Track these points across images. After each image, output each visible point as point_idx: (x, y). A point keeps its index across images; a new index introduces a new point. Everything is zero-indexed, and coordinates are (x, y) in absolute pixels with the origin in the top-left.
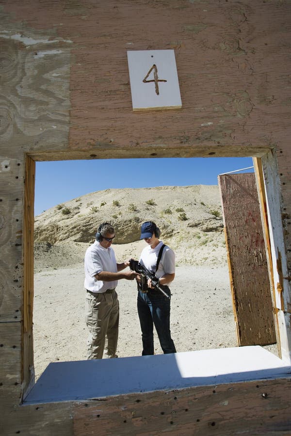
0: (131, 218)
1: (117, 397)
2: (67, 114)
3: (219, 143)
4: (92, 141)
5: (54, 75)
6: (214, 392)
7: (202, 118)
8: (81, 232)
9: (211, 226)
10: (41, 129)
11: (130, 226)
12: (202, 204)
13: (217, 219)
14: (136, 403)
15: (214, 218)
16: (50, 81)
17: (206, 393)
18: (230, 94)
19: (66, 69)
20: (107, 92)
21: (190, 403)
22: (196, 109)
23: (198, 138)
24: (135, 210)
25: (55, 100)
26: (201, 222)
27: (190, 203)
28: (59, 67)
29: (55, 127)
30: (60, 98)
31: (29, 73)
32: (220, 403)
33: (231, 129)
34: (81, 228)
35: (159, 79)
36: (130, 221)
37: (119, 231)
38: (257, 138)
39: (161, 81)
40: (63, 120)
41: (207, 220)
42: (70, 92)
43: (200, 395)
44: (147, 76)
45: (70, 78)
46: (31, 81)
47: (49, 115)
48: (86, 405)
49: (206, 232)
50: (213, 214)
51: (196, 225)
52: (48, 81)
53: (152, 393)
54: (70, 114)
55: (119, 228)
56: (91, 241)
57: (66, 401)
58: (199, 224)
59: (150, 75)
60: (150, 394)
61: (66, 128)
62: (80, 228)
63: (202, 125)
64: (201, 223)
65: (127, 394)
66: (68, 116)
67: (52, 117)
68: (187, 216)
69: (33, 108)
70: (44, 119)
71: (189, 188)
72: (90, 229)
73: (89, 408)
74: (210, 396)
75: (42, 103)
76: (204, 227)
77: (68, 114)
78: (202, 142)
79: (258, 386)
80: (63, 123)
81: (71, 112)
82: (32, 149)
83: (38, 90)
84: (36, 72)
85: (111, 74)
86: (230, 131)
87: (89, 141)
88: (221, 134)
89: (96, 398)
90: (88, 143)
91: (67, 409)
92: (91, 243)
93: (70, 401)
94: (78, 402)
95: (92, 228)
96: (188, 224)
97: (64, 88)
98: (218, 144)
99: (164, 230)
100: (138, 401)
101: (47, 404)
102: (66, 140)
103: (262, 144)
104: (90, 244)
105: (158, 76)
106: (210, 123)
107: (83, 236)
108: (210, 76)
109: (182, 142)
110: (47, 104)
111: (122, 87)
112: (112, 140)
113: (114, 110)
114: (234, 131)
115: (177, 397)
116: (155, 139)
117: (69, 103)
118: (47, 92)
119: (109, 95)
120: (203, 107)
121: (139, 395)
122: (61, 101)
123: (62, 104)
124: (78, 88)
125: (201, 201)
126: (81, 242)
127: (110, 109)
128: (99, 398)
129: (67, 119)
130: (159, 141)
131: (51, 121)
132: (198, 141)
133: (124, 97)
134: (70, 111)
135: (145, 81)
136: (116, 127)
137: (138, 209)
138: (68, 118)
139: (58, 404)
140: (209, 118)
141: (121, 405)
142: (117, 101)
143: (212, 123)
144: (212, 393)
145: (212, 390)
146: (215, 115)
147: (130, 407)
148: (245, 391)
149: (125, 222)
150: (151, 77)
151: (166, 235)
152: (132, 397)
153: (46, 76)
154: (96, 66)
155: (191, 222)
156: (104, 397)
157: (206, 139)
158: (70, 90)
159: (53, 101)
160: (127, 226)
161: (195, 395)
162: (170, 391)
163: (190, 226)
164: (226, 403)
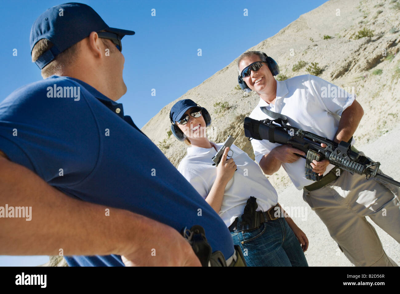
0: (230, 123)
9: (374, 56)
11: (237, 135)
12: (327, 38)
13: (374, 41)
15: (369, 41)
24: (229, 108)
26: (351, 59)
27: (306, 47)
36: (233, 127)
41: (358, 51)
49: (371, 68)
50: (359, 38)
51: (346, 69)
58: (349, 65)
64: (351, 62)
68: (321, 66)
71: (287, 31)
76: (362, 63)
96: (329, 75)
125: (322, 36)
137: (230, 104)
149: (225, 132)
155: (333, 69)
163: (337, 77)
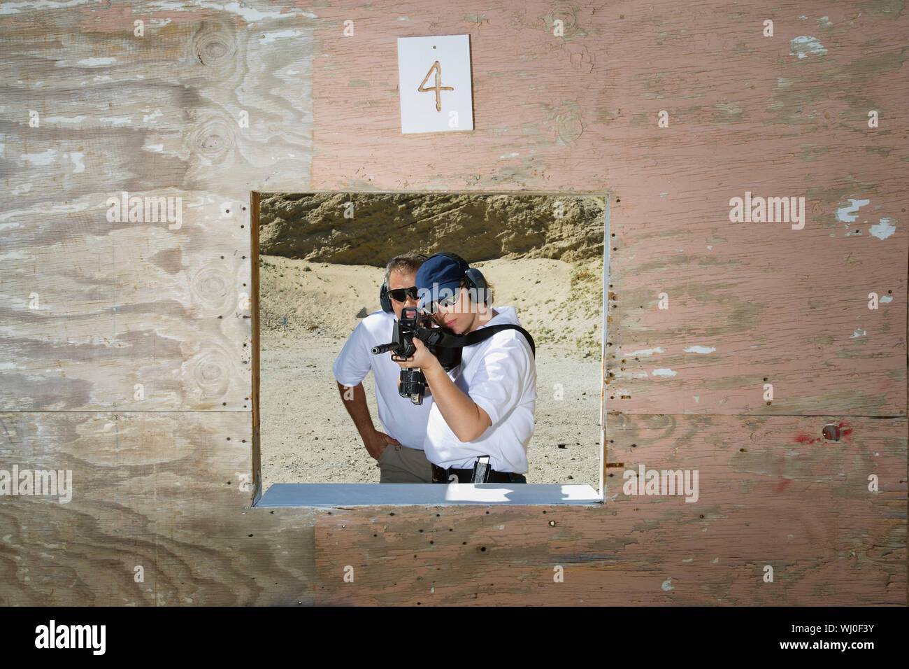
1: (367, 508)
2: (309, 136)
3: (524, 185)
4: (344, 179)
5: (290, 72)
6: (488, 513)
7: (504, 146)
8: (277, 220)
10: (273, 158)
14: (389, 516)
16: (284, 82)
17: (478, 513)
18: (551, 107)
19: (306, 62)
20: (366, 103)
21: (456, 523)
22: (496, 131)
23: (495, 178)
25: (291, 114)
28: (296, 60)
29: (293, 156)
30: (299, 111)
31: (253, 69)
32: (495, 527)
33: (545, 164)
34: (278, 205)
35: (442, 86)
37: (414, 223)
38: (584, 178)
39: (445, 88)
40: (303, 144)
42: (312, 101)
43: (470, 515)
44: (426, 80)
45: (313, 77)
46: (256, 82)
47: (284, 136)
48: (330, 513)
52: (280, 82)
53: (410, 507)
54: (313, 136)
55: (416, 212)
56: (313, 255)
57: (307, 507)
59: (429, 79)
60: (407, 507)
61: (308, 157)
62: (272, 204)
63: (502, 157)
65: (379, 505)
66: (310, 139)
67: (289, 139)
69: (261, 124)
70: (275, 141)
72: (310, 208)
73: (332, 517)
74: (482, 518)
75: (272, 118)
77: (311, 137)
78: (499, 184)
79: (545, 512)
80: (304, 149)
81: (315, 133)
82: (260, 187)
83: (267, 96)
84: (263, 67)
85: (374, 73)
86: (544, 168)
87: (339, 178)
88: (529, 172)
89: (342, 506)
90: (338, 181)
91: (307, 515)
92: (312, 260)
93: (310, 507)
94: (321, 509)
95: (316, 206)
97: (304, 95)
98: (523, 188)
99: (578, 228)
100: (392, 514)
101: (284, 508)
102: (309, 176)
103: (590, 188)
104: (311, 265)
105: (442, 82)
106: (514, 155)
107: (283, 235)
108: (523, 75)
109: (469, 184)
110: (280, 118)
111: (389, 94)
112: (372, 178)
113: (375, 132)
114: (549, 167)
115: (440, 514)
116: (432, 178)
117: (312, 120)
118: (280, 101)
119: (369, 107)
120: (507, 127)
121: (394, 508)
122: (300, 115)
123: (302, 120)
124: (323, 96)
126: (277, 254)
127: (370, 130)
128: (345, 507)
129: (309, 144)
130: (437, 181)
131: (288, 145)
132: (493, 181)
133: (390, 111)
134: (313, 131)
135: (421, 89)
136: (377, 159)
138: (311, 141)
139: (297, 509)
140: (514, 146)
141: (371, 516)
142: (380, 118)
143: (518, 154)
144: (485, 514)
145: (486, 510)
146: (525, 140)
147: (383, 520)
148: (528, 515)
150: (431, 83)
151: (584, 247)
152: (385, 509)
153: (278, 74)
154: (351, 59)
156: (352, 507)
157: (506, 179)
158: (313, 98)
159: (289, 115)
160: (446, 205)
161: (462, 514)
162: (432, 506)
164: (502, 527)
